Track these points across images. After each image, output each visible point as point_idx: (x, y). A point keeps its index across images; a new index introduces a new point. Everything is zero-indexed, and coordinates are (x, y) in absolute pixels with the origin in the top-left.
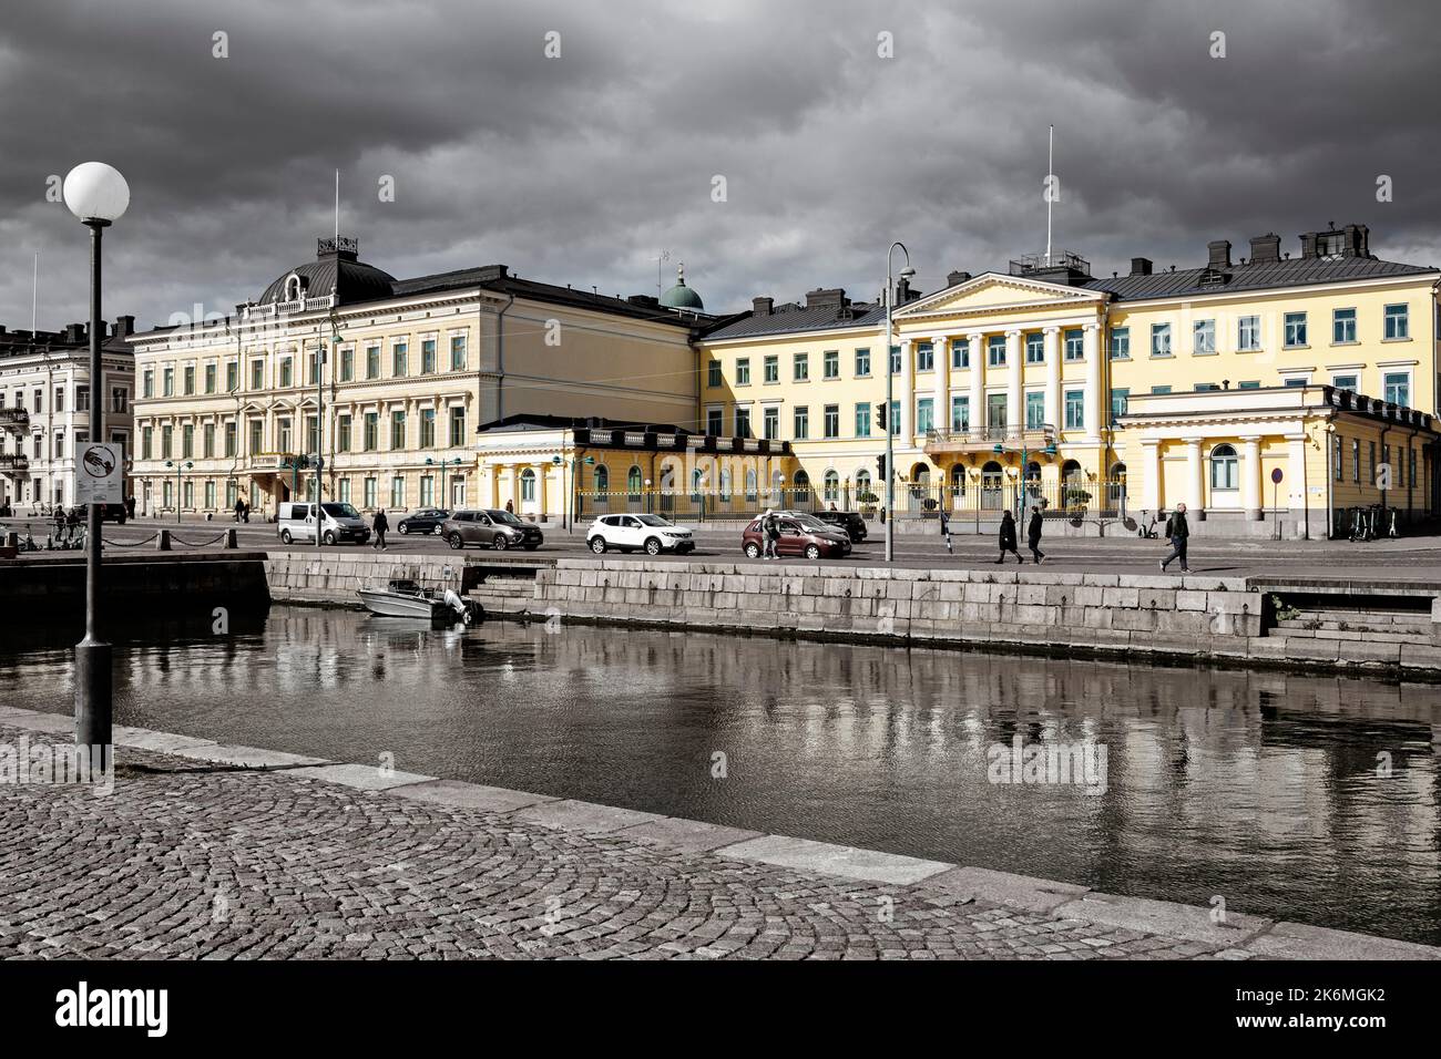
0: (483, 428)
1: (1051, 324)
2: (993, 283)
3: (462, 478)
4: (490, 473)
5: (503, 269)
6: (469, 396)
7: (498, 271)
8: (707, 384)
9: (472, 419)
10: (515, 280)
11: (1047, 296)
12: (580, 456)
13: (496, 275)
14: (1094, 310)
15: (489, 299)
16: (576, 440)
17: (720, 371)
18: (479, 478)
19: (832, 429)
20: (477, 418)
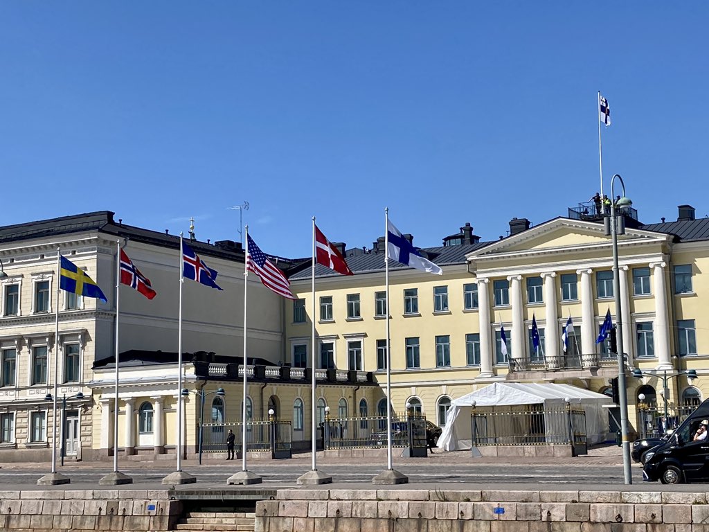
0: (99, 364)
1: (620, 262)
3: (76, 414)
4: (106, 409)
5: (110, 215)
6: (85, 334)
7: (106, 217)
8: (292, 321)
9: (88, 354)
10: (120, 225)
12: (200, 388)
13: (103, 221)
15: (105, 241)
16: (197, 373)
17: (304, 308)
18: (94, 413)
19: (413, 359)
20: (93, 353)
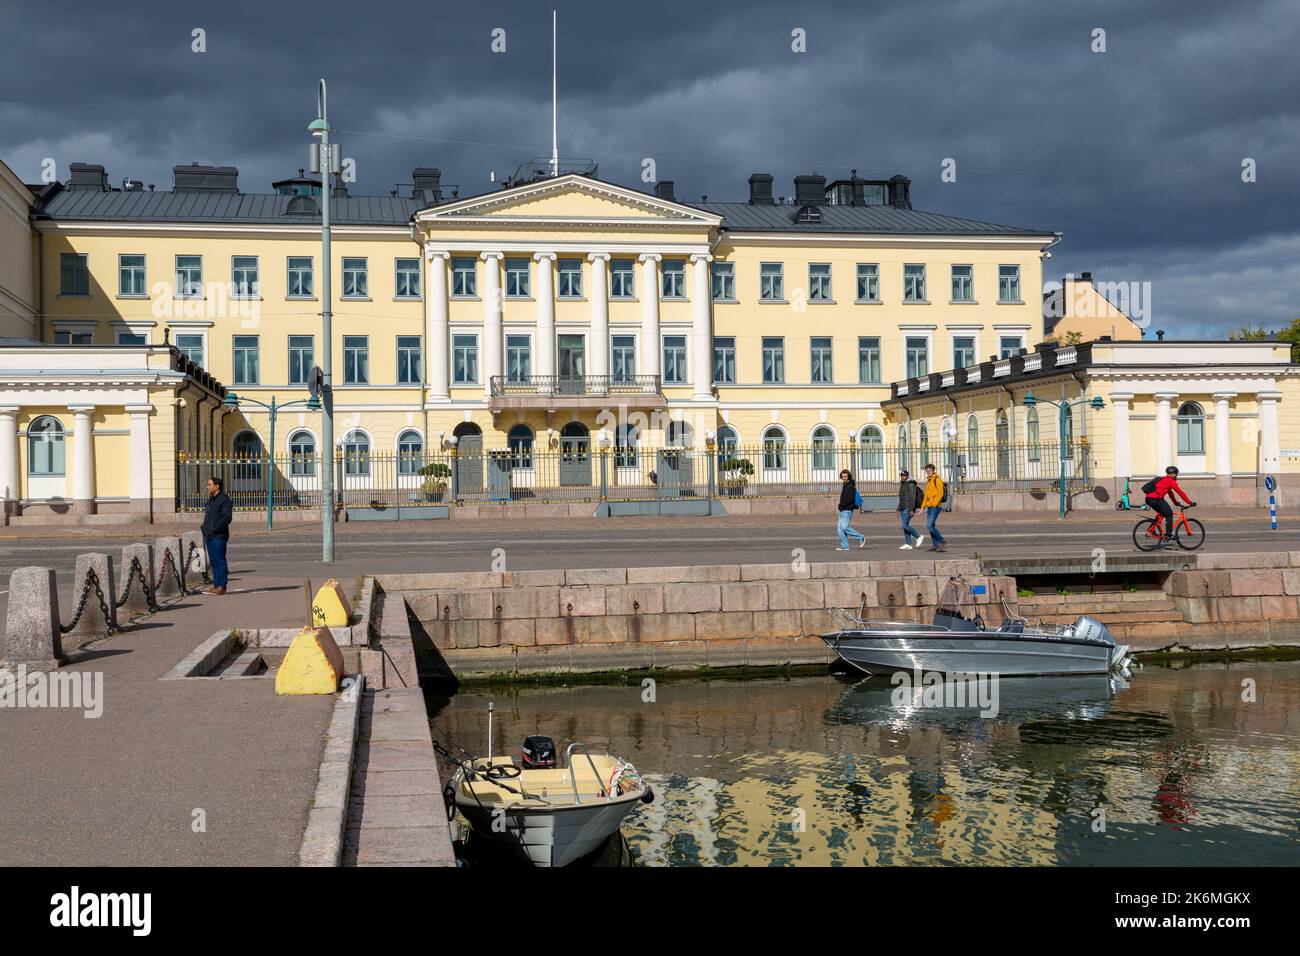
1: (651, 249)
2: (571, 189)
8: (58, 290)
11: (645, 214)
14: (704, 238)
17: (85, 271)
